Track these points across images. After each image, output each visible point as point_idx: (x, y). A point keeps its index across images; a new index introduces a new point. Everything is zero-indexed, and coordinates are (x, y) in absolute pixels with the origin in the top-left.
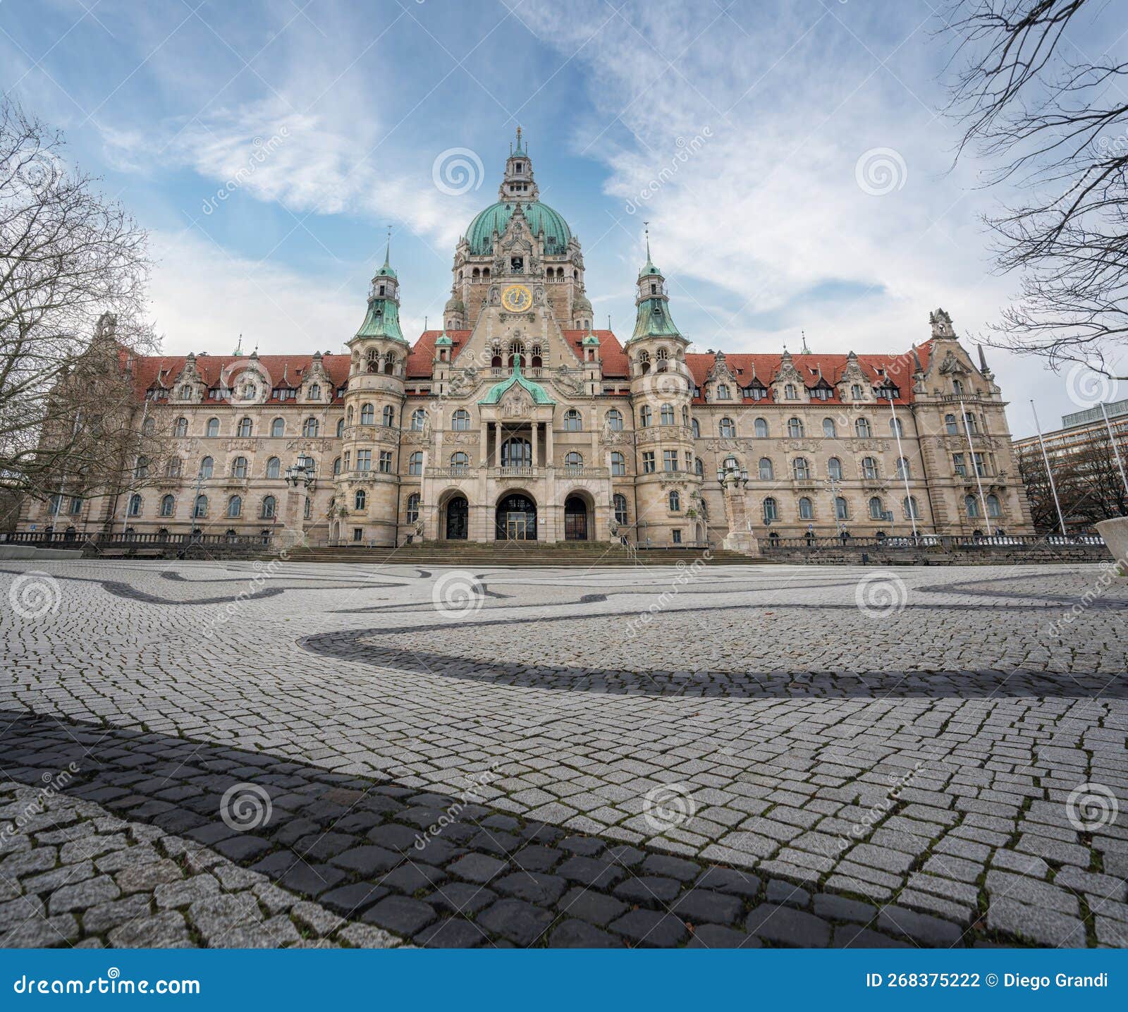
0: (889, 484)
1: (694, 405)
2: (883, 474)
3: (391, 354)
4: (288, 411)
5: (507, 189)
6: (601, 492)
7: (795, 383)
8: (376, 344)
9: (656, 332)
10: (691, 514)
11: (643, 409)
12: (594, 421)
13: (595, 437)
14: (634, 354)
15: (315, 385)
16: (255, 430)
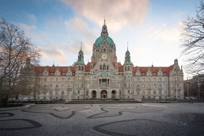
0: (163, 88)
1: (133, 76)
2: (162, 87)
3: (83, 67)
4: (65, 77)
5: (102, 33)
6: (117, 90)
7: (150, 72)
8: (80, 65)
9: (128, 63)
10: (131, 94)
11: (125, 77)
12: (117, 79)
13: (117, 81)
14: (124, 67)
15: (69, 72)
16: (59, 80)
